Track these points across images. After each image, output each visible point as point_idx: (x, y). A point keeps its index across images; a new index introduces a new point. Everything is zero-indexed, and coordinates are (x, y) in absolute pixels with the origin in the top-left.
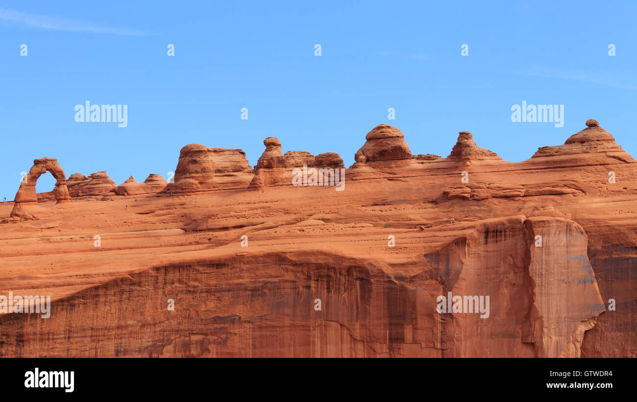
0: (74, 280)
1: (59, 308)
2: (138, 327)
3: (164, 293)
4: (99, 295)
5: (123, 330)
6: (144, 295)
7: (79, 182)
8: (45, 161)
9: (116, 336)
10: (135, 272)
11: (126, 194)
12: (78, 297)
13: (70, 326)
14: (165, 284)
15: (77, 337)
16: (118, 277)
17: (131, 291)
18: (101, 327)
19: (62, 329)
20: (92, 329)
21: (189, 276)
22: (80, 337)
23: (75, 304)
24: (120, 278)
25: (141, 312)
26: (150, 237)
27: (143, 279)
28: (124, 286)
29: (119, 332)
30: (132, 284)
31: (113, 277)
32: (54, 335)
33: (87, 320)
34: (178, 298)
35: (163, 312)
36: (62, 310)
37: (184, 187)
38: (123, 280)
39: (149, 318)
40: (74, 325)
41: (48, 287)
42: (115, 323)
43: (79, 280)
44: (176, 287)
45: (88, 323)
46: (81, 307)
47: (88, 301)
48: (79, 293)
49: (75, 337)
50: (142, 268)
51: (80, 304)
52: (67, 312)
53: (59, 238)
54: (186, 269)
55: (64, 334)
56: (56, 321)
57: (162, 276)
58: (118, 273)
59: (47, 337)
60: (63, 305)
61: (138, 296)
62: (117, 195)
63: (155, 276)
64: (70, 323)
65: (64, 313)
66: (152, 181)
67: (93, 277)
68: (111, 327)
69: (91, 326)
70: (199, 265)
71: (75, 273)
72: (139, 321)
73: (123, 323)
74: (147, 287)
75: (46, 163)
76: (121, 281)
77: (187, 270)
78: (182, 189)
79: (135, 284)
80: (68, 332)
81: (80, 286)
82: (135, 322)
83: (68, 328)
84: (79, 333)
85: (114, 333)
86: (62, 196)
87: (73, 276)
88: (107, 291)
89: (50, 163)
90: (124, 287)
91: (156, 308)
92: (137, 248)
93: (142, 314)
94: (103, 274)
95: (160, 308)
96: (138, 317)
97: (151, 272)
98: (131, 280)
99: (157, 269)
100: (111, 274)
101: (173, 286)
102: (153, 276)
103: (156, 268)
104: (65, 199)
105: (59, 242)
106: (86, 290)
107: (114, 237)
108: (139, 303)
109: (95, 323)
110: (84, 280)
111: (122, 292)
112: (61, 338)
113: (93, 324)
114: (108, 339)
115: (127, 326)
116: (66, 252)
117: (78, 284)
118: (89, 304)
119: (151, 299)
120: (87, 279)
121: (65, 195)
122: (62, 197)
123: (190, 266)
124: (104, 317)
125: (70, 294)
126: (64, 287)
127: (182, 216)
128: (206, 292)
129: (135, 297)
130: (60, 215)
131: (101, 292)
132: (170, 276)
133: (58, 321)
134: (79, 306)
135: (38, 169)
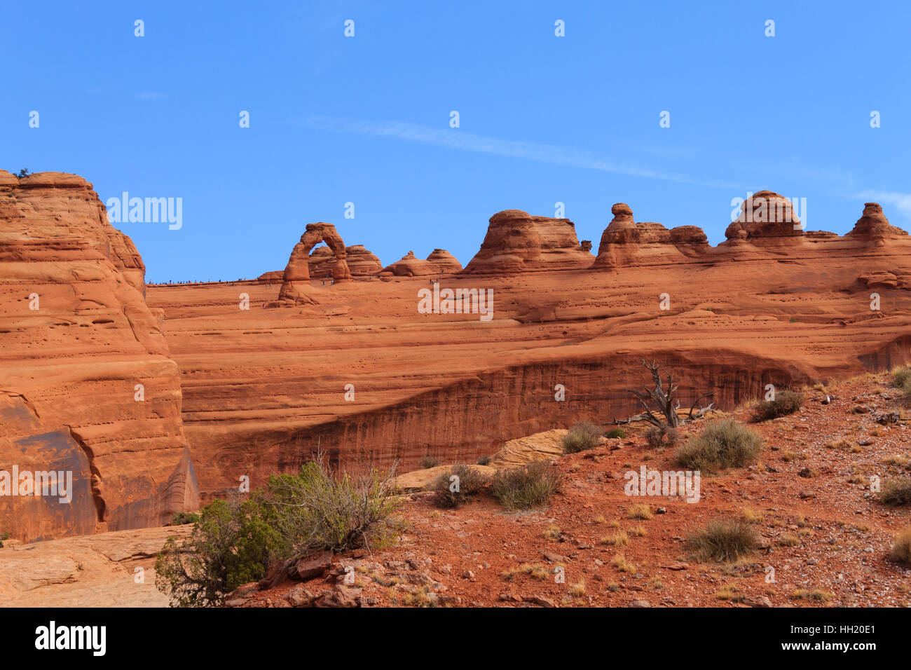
0: (401, 382)
1: (386, 418)
2: (489, 445)
3: (522, 401)
4: (439, 402)
5: (468, 448)
6: (496, 402)
7: (328, 257)
8: (321, 227)
9: (460, 456)
10: (485, 372)
11: (411, 275)
12: (411, 404)
13: (400, 442)
14: (524, 388)
15: (410, 457)
16: (464, 378)
17: (479, 397)
18: (441, 444)
19: (390, 446)
20: (429, 446)
21: (555, 379)
22: (414, 457)
23: (407, 413)
24: (465, 381)
25: (494, 425)
26: (473, 329)
27: (496, 382)
28: (471, 390)
29: (465, 450)
30: (482, 388)
31: (458, 379)
32: (378, 454)
33: (422, 434)
34: (541, 407)
35: (523, 426)
36: (390, 420)
37: (505, 266)
38: (470, 383)
39: (503, 433)
40: (406, 441)
41: (367, 390)
42: (458, 439)
43: (409, 382)
44: (538, 393)
45: (424, 439)
46: (415, 416)
47: (425, 409)
48: (412, 398)
49: (407, 457)
50: (492, 367)
51: (414, 413)
52: (396, 423)
53: (353, 328)
54: (551, 369)
55: (392, 452)
56: (381, 435)
57: (520, 379)
58: (463, 373)
59: (369, 456)
60: (391, 414)
61: (489, 404)
62: (396, 275)
63: (511, 378)
64: (401, 438)
65: (392, 424)
66: (440, 258)
67: (429, 378)
68: (454, 444)
69: (427, 442)
70: (568, 365)
71: (404, 373)
72: (490, 437)
73: (469, 439)
74: (500, 392)
75: (323, 229)
76: (468, 383)
77: (553, 371)
78: (503, 268)
79: (485, 388)
80: (396, 450)
81: (413, 390)
82: (485, 438)
83: (397, 444)
84: (412, 452)
85: (457, 451)
86: (342, 273)
87: (399, 376)
88: (448, 396)
89: (327, 230)
90: (471, 392)
91: (513, 421)
92: (464, 343)
93: (494, 427)
94: (442, 375)
95: (517, 419)
96: (490, 432)
97: (506, 372)
98: (480, 382)
99: (514, 369)
100: (454, 374)
101: (535, 392)
102: (509, 378)
103: (513, 367)
104: (346, 278)
105: (355, 333)
106: (422, 395)
107: (424, 328)
108: (490, 413)
109: (433, 438)
110: (416, 382)
111: (468, 398)
112: (388, 458)
113: (431, 440)
114: (449, 459)
115: (474, 444)
116: (371, 346)
117: (409, 387)
118: (425, 414)
119: (506, 408)
120: (421, 381)
121: (346, 272)
122: (342, 275)
123: (556, 366)
124: (445, 431)
125: (400, 400)
126: (389, 391)
127: (513, 303)
128: (577, 400)
129: (485, 405)
130: (344, 298)
131: (441, 398)
132: (531, 379)
133: (383, 435)
134: (412, 417)
135: (311, 237)
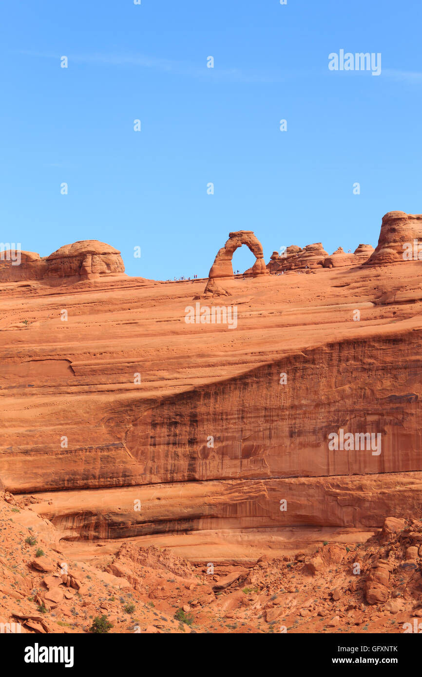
0: (249, 358)
1: (232, 387)
2: (312, 407)
3: (339, 371)
4: (273, 373)
5: (297, 410)
6: (318, 373)
7: (294, 254)
9: (290, 416)
10: (308, 349)
11: (331, 266)
12: (251, 376)
13: (243, 406)
14: (340, 361)
15: (251, 417)
16: (291, 354)
17: (304, 369)
18: (274, 407)
19: (235, 409)
20: (266, 409)
21: (365, 353)
22: (254, 417)
23: (248, 383)
24: (292, 356)
25: (315, 391)
26: (340, 311)
27: (317, 356)
28: (297, 364)
29: (293, 412)
30: (306, 361)
31: (286, 355)
32: (227, 415)
33: (260, 399)
34: (353, 376)
35: (338, 392)
36: (236, 389)
37: (381, 258)
38: (296, 358)
39: (323, 398)
40: (247, 405)
41: (224, 365)
42: (288, 403)
43: (253, 358)
44: (351, 364)
45: (262, 403)
46: (255, 386)
47: (262, 379)
48: (251, 371)
49: (249, 417)
50: (316, 344)
51: (253, 382)
52: (240, 391)
53: (248, 313)
54: (361, 345)
55: (238, 414)
56: (229, 400)
57: (336, 353)
58: (291, 350)
59: (220, 417)
60: (236, 384)
61: (312, 374)
63: (329, 353)
64: (243, 403)
65: (237, 392)
66: (361, 251)
67: (267, 355)
68: (285, 407)
69: (264, 405)
70: (374, 341)
71: (251, 351)
72: (313, 401)
73: (296, 403)
74: (321, 365)
75: (242, 235)
76: (294, 358)
77: (363, 346)
79: (309, 361)
80: (241, 412)
81: (254, 364)
82: (309, 401)
83: (241, 408)
84: (253, 413)
85: (287, 413)
87: (249, 353)
88: (280, 368)
89: (245, 237)
90: (298, 365)
91: (331, 387)
92: (322, 323)
93: (316, 393)
94: (277, 351)
95: (334, 387)
96: (312, 396)
97: (324, 348)
98: (304, 357)
99: (331, 345)
100: (284, 351)
101: (348, 363)
102: (327, 353)
103: (330, 344)
104: (262, 273)
105: (247, 318)
106: (259, 368)
107: (303, 312)
108: (313, 382)
109: (268, 402)
110: (257, 358)
111: (295, 370)
112: (235, 419)
113: (267, 404)
114: (282, 419)
115: (301, 406)
116: (250, 329)
117: (252, 362)
118: (262, 383)
119: (326, 377)
120: (261, 357)
121: (262, 268)
122: (258, 271)
123: (365, 342)
124: (278, 396)
125: (242, 373)
126: (236, 366)
127: (375, 289)
128: (382, 369)
129: (309, 376)
131: (274, 370)
132: (345, 353)
133: (231, 400)
134: (252, 386)
135: (233, 243)
